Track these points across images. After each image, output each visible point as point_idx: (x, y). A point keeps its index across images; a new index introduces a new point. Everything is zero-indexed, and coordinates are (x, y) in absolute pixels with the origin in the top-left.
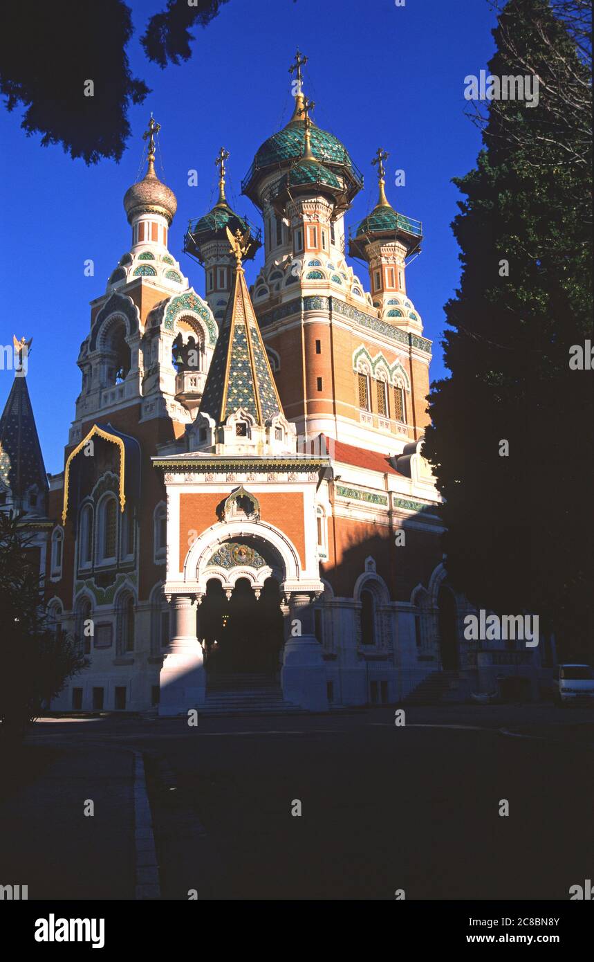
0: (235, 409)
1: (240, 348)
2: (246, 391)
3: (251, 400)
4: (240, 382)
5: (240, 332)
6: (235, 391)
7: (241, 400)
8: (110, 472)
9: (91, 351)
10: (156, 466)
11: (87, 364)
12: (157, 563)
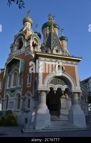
5: (54, 34)
6: (54, 44)
8: (16, 67)
9: (14, 44)
10: (37, 54)
11: (12, 47)
12: (28, 87)
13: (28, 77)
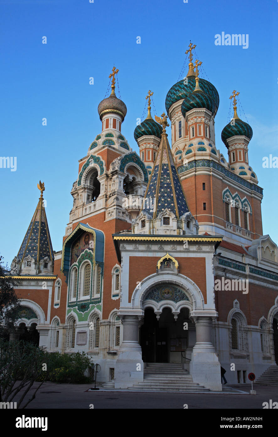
0: (163, 209)
1: (165, 176)
2: (169, 200)
3: (172, 205)
4: (166, 195)
5: (165, 167)
6: (163, 200)
7: (166, 205)
8: (87, 250)
9: (79, 185)
10: (115, 240)
11: (76, 193)
12: (114, 298)
13: (115, 276)
